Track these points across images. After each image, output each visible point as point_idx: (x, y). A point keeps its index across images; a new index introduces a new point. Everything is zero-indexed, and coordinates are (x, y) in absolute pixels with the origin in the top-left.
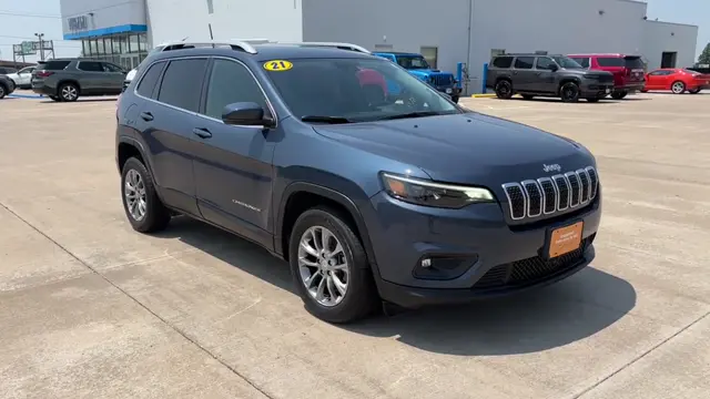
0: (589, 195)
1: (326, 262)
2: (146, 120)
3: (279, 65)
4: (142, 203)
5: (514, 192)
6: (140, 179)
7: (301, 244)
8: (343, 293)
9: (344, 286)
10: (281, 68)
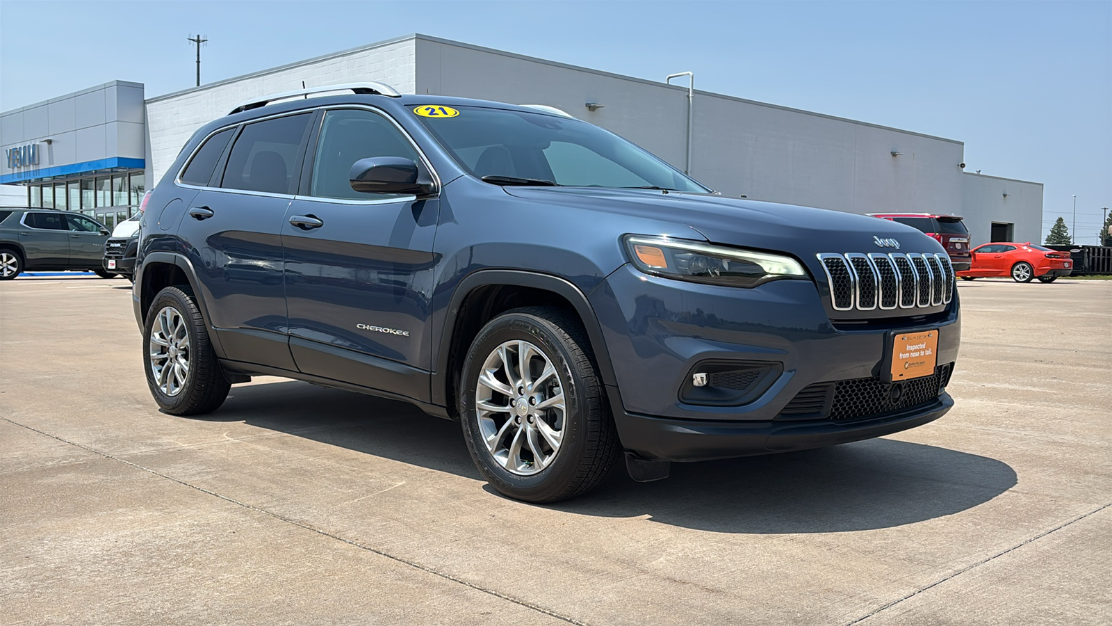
0: (943, 296)
1: (524, 400)
2: (199, 217)
3: (437, 111)
4: (182, 364)
5: (836, 267)
6: (182, 322)
7: (482, 377)
8: (556, 445)
9: (557, 434)
10: (441, 115)
